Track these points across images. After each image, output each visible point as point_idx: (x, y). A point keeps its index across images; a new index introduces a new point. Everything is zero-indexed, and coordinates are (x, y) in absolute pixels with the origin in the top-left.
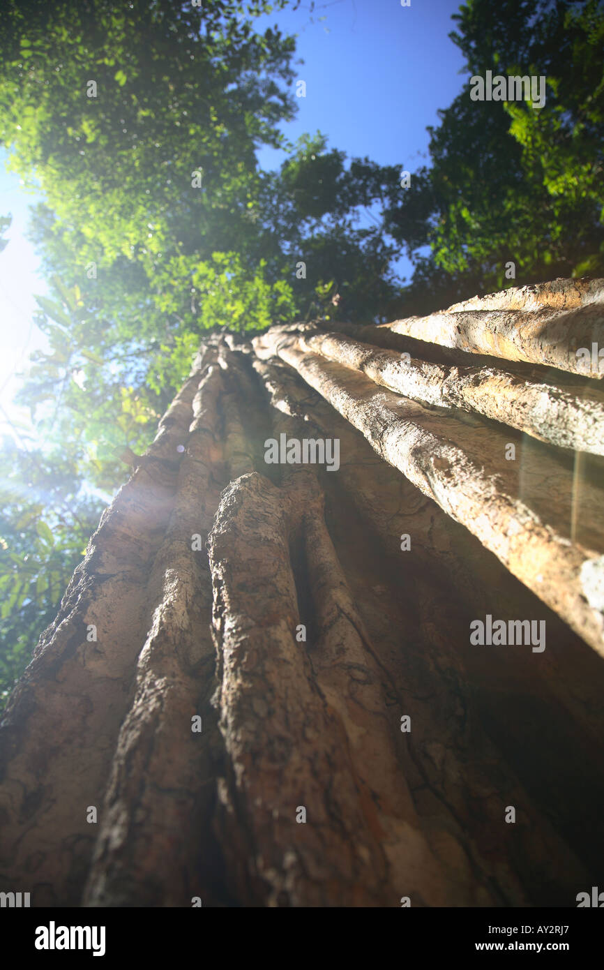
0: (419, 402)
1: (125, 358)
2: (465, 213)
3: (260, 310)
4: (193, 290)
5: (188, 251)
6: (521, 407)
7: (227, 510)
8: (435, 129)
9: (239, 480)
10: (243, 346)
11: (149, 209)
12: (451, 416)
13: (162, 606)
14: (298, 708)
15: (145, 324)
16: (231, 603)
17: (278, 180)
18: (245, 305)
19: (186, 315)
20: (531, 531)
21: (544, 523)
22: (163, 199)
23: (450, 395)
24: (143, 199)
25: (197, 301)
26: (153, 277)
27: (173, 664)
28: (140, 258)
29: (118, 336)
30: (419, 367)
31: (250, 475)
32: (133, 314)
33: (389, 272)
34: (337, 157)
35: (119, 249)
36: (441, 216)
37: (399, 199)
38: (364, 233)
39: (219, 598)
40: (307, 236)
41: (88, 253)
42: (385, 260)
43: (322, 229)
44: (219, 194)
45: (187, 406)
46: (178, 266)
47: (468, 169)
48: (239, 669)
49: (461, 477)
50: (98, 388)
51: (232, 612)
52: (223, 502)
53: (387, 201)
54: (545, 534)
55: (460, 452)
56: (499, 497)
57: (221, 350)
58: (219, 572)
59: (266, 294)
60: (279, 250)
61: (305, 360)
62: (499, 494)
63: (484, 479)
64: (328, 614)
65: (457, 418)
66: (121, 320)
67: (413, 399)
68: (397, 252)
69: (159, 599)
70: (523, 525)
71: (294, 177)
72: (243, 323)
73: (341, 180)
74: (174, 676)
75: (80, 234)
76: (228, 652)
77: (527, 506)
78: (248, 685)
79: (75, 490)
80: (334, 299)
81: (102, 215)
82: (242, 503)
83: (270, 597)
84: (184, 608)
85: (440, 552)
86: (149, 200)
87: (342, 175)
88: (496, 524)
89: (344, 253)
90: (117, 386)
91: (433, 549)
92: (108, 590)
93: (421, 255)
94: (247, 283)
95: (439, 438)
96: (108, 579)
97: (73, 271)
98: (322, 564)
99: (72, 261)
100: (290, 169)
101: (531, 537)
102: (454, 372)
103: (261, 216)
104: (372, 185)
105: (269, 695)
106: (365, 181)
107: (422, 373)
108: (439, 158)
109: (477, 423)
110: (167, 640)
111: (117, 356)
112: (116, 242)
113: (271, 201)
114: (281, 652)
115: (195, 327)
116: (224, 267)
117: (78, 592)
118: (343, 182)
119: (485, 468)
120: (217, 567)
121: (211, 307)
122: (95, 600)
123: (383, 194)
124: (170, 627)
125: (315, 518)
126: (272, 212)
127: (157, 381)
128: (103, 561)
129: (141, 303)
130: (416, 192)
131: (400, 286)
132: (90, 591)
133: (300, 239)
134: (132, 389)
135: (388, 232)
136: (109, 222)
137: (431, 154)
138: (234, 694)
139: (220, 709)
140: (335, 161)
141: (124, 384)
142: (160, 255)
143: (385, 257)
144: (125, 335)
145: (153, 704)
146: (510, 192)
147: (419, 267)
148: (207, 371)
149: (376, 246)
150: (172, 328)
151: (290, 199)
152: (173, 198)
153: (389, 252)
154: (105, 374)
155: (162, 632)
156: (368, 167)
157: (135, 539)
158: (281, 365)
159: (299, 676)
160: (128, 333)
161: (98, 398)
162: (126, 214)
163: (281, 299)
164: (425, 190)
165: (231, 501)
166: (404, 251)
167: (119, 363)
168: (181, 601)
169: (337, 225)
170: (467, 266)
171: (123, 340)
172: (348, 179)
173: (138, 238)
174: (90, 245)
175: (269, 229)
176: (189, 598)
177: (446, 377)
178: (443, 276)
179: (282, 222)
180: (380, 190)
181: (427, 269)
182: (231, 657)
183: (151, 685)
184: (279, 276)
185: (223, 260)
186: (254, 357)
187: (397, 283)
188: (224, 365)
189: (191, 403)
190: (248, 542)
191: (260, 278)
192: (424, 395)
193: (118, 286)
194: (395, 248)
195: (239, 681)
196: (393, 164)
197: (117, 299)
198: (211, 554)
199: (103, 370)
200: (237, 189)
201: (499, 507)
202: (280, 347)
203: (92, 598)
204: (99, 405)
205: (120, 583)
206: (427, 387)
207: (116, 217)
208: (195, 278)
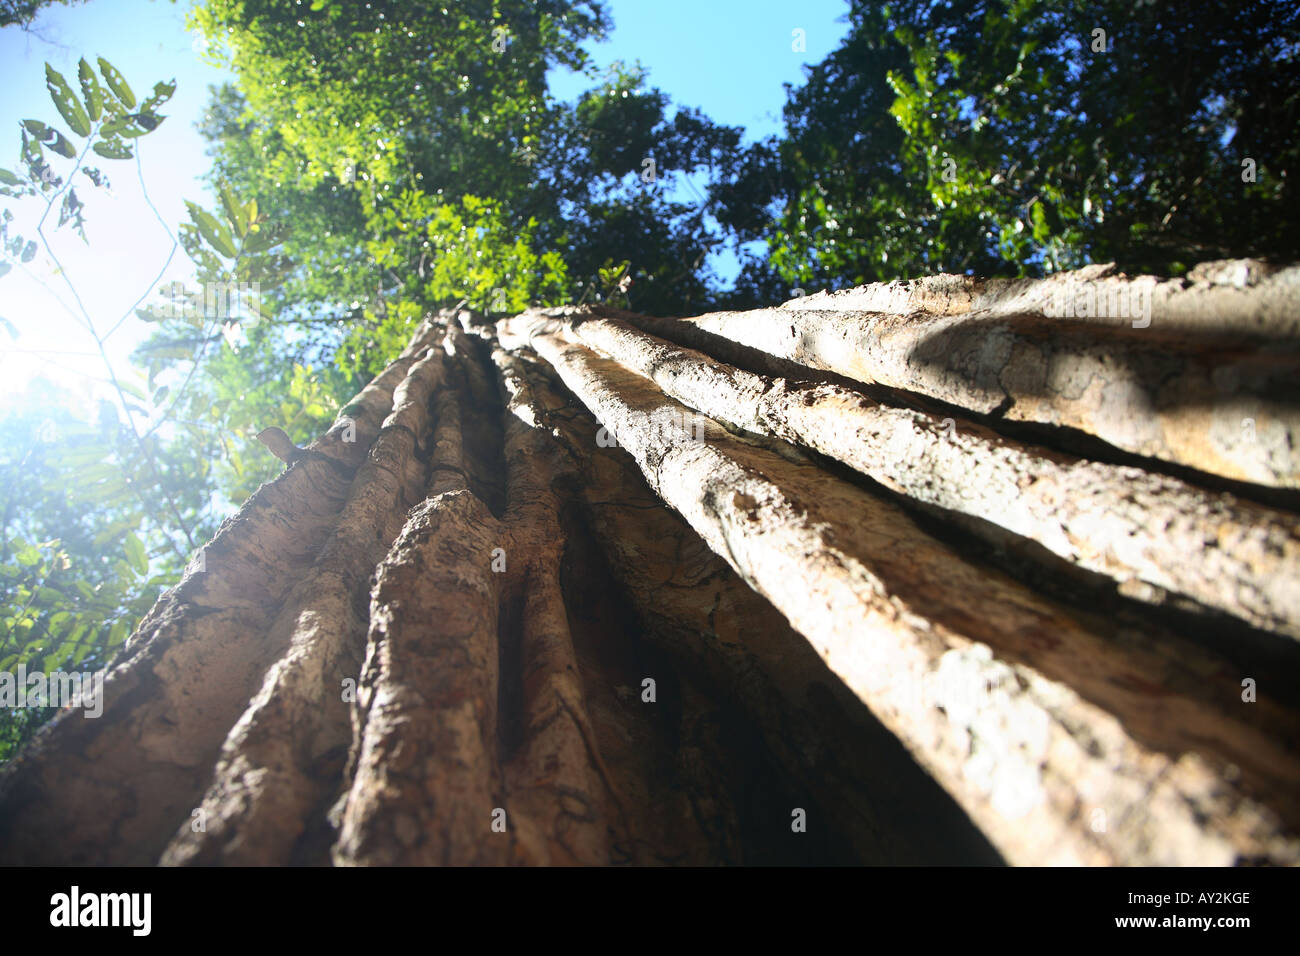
0: (722, 424)
1: (311, 324)
2: (819, 205)
3: (516, 287)
4: (426, 244)
5: (429, 188)
6: (871, 438)
7: (412, 534)
8: (795, 88)
9: (440, 497)
10: (483, 328)
11: (382, 120)
12: (767, 448)
13: (284, 662)
14: (467, 839)
15: (348, 281)
16: (392, 667)
17: (572, 114)
18: (496, 276)
19: (409, 278)
20: (869, 603)
21: (890, 593)
22: (405, 109)
23: (769, 416)
24: (377, 104)
25: (428, 261)
26: (372, 216)
27: (283, 752)
28: (359, 186)
29: (305, 290)
30: (730, 375)
31: (458, 493)
32: (333, 263)
33: (704, 268)
34: (656, 101)
35: (330, 168)
36: (788, 205)
37: (734, 171)
38: (677, 209)
39: (376, 658)
40: (599, 198)
41: (284, 164)
42: (701, 251)
43: (621, 193)
44: (486, 119)
45: (385, 395)
46: (411, 203)
47: (830, 148)
48: (384, 767)
49: (772, 522)
50: (260, 361)
51: (392, 680)
52: (409, 523)
53: (717, 172)
54: (890, 609)
55: (774, 490)
56: (826, 554)
57: (451, 329)
58: (383, 620)
59: (528, 266)
60: (556, 211)
61: (567, 353)
62: (826, 548)
63: (806, 527)
64: (543, 709)
65: (775, 451)
66: (314, 269)
67: (714, 419)
68: (720, 241)
69: (282, 652)
70: (858, 595)
71: (592, 115)
72: (489, 300)
73: (658, 132)
74: (279, 768)
75: (277, 136)
76: (372, 738)
77: (867, 567)
78: (393, 793)
79: (198, 503)
80: (622, 282)
81: (313, 114)
82: (438, 527)
83: (456, 666)
84: (318, 671)
85: (723, 644)
86: (385, 107)
87: (661, 126)
88: (816, 591)
89: (648, 231)
90: (291, 360)
91: (714, 638)
92: (205, 629)
93: (751, 252)
94: (505, 248)
95: (746, 469)
96: (209, 613)
97: (257, 186)
98: (545, 636)
99: (259, 172)
100: (590, 103)
101: (867, 611)
102: (779, 384)
103: (539, 160)
104: (699, 146)
105: (424, 814)
106: (692, 138)
107: (733, 383)
108: (794, 126)
109: (803, 459)
110: (279, 713)
111: (297, 319)
112: (327, 157)
113: (557, 142)
114: (456, 748)
115: (418, 294)
116: (477, 217)
117: (156, 627)
118: (661, 136)
119: (809, 514)
120: (381, 612)
121: (448, 271)
122: (181, 640)
123: (714, 161)
124: (289, 695)
125: (545, 571)
126: (555, 157)
127: (350, 362)
128: (208, 588)
129: (348, 251)
130: (759, 166)
131: (716, 288)
132: (175, 627)
133: (587, 201)
134: (311, 368)
135: (711, 214)
136: (321, 126)
137: (784, 120)
138: (368, 805)
139: (341, 825)
140: (654, 104)
141: (302, 360)
142: (387, 187)
143: (703, 247)
144: (316, 291)
145: (233, 805)
146: (882, 187)
147: (748, 268)
148: (424, 354)
149: (693, 228)
150: (386, 293)
151: (584, 144)
152: (419, 111)
153: (709, 241)
154: (276, 342)
155: (275, 701)
156: (698, 122)
157: (267, 565)
158: (532, 360)
159: (478, 789)
160: (320, 287)
161: (261, 374)
162: (349, 119)
163: (549, 277)
164: (771, 166)
165: (423, 522)
166: (730, 241)
167: (299, 329)
168: (315, 660)
169: (644, 192)
170: (811, 276)
171: (312, 297)
172: (667, 133)
173: (360, 156)
174: (289, 154)
175: (549, 180)
176: (330, 657)
177: (766, 390)
178: (778, 286)
179: (566, 173)
180: (709, 156)
181: (758, 272)
182: (376, 746)
183: (239, 779)
184: (552, 246)
185: (476, 208)
186: (495, 344)
187: (713, 285)
188: (451, 350)
189: (392, 391)
190: (436, 584)
191: (524, 243)
192: (731, 414)
193: (319, 221)
194: (718, 236)
195: (381, 785)
196: (733, 125)
197: (314, 238)
198: (375, 593)
199: (274, 335)
200: (511, 115)
201: (824, 567)
202: (535, 333)
203: (177, 638)
204: (260, 384)
205: (228, 623)
206: (737, 403)
207: (335, 122)
208: (432, 226)
